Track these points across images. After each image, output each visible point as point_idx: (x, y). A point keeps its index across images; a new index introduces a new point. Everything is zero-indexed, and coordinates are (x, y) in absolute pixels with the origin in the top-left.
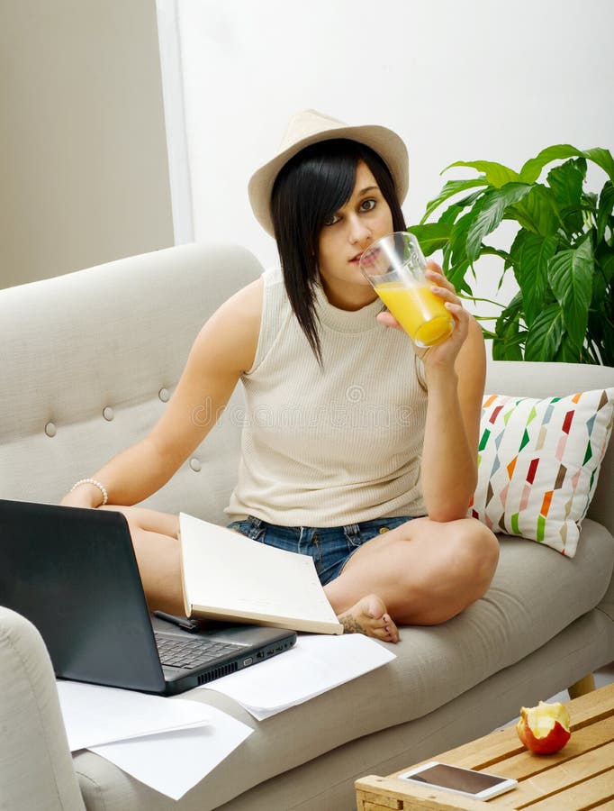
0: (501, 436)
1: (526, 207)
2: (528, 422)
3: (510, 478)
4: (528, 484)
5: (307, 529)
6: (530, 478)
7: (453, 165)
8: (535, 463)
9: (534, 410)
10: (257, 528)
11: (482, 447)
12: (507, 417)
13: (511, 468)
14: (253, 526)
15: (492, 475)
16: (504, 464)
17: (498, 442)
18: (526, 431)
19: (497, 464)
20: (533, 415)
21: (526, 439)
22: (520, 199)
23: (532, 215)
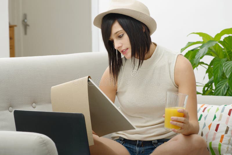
0: (206, 116)
1: (215, 50)
2: (216, 112)
3: (209, 130)
4: (216, 132)
5: (139, 141)
6: (216, 130)
7: (192, 33)
8: (218, 125)
9: (218, 108)
10: (122, 141)
11: (200, 120)
12: (208, 111)
13: (210, 127)
14: (121, 140)
15: (203, 128)
16: (207, 125)
17: (205, 118)
18: (215, 115)
19: (205, 125)
20: (218, 109)
21: (215, 117)
22: (214, 45)
23: (217, 52)
